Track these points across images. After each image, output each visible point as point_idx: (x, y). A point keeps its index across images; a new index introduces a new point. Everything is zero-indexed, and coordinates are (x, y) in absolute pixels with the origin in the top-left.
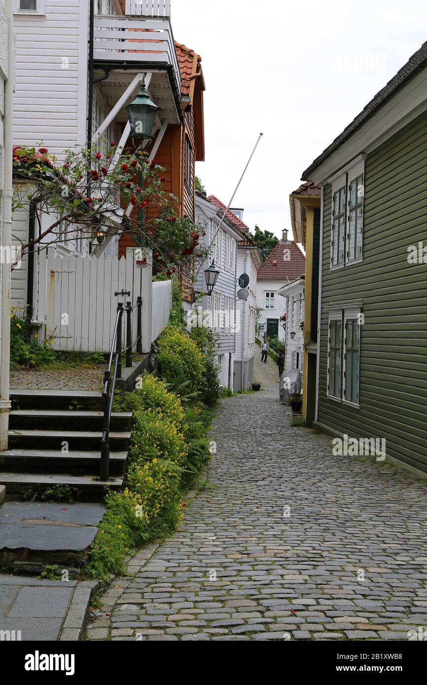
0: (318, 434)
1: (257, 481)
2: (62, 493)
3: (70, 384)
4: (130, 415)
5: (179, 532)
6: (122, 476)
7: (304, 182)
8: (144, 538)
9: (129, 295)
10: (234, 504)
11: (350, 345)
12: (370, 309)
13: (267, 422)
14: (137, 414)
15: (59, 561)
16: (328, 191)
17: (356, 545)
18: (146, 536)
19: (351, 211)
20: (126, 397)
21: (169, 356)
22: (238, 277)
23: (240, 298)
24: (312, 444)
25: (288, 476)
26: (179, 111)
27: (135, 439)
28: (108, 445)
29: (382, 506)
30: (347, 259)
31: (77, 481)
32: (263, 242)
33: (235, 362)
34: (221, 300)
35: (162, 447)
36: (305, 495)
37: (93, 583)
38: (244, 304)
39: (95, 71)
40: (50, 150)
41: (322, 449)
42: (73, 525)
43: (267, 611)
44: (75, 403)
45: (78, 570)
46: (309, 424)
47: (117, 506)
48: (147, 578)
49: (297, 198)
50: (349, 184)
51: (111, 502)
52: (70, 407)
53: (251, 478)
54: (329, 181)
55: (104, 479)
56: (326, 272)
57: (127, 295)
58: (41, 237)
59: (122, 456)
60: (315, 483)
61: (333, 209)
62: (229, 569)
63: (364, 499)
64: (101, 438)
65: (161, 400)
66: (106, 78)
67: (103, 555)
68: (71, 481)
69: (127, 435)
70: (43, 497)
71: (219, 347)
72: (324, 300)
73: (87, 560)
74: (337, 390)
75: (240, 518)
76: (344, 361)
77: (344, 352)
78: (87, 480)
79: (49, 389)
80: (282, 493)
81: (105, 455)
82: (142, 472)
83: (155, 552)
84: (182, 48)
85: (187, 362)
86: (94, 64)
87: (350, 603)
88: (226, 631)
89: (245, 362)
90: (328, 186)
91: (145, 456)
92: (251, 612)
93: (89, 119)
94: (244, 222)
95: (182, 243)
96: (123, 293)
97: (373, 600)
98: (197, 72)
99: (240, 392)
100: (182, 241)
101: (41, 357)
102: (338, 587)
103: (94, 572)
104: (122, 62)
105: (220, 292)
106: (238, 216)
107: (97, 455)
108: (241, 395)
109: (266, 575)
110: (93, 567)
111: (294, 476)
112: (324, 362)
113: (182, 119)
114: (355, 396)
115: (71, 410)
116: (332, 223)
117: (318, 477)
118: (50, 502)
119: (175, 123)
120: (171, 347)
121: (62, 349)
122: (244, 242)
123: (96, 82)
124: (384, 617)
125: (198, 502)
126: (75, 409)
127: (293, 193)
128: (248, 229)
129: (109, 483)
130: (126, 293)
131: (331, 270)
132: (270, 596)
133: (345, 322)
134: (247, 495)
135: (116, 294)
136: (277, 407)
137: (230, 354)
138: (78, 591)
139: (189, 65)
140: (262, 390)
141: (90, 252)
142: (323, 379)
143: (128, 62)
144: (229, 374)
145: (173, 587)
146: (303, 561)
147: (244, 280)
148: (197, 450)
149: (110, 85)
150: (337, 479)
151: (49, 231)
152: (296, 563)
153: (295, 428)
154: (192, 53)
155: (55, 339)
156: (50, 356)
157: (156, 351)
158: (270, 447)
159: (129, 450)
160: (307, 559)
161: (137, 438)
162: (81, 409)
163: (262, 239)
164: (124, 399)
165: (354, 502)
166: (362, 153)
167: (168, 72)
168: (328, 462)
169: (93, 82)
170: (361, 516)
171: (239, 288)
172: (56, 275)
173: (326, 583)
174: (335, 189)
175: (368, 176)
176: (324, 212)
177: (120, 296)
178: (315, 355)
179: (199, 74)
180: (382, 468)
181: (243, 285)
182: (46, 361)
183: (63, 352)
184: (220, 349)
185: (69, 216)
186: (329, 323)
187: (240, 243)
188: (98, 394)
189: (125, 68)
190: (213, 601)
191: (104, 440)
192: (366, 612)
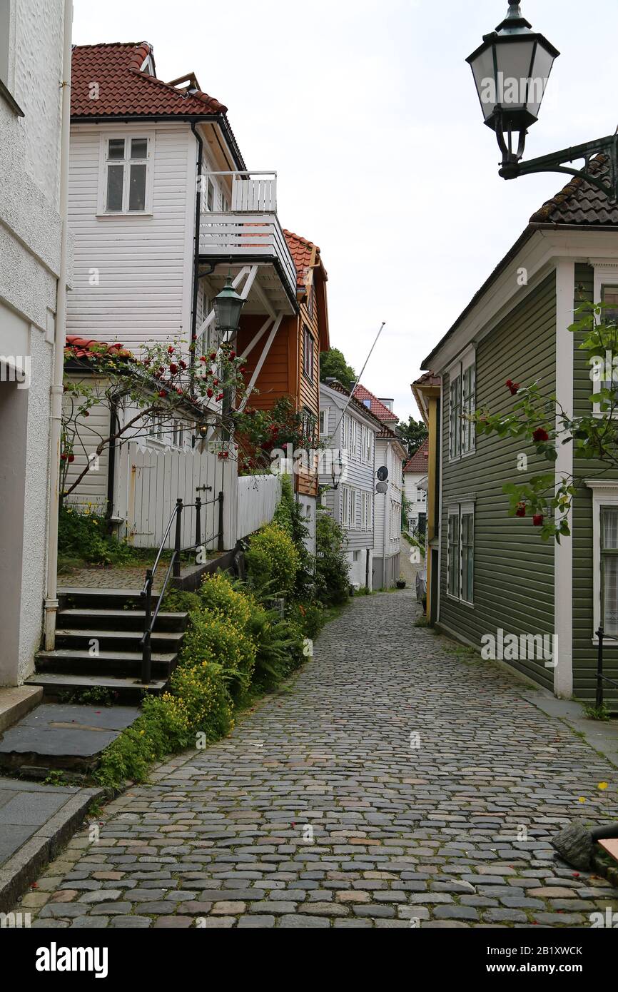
0: (438, 634)
1: (344, 685)
2: (99, 695)
3: (134, 583)
4: (183, 615)
5: (229, 738)
6: (165, 679)
7: (425, 372)
8: (182, 744)
9: (211, 490)
10: (304, 709)
11: (465, 542)
12: (484, 503)
13: (391, 622)
14: (192, 614)
15: (66, 767)
16: (446, 380)
17: (408, 754)
18: (183, 742)
19: (465, 401)
20: (183, 597)
21: (258, 554)
22: (376, 470)
23: (379, 492)
24: (426, 645)
25: (381, 680)
26: (293, 302)
27: (188, 640)
28: (149, 647)
29: (462, 712)
30: (462, 450)
31: (116, 684)
32: (418, 433)
33: (374, 559)
34: (356, 494)
35: (216, 649)
36: (386, 700)
37: (95, 791)
38: (385, 498)
39: (200, 266)
40: (126, 345)
41: (433, 651)
42: (97, 729)
43: (267, 823)
44: (131, 602)
45: (84, 777)
46: (431, 625)
47: (154, 710)
48: (166, 786)
49: (419, 388)
50: (463, 373)
51: (147, 706)
52: (126, 607)
53: (342, 682)
54: (446, 370)
55: (145, 682)
56: (446, 465)
57: (208, 490)
58: (121, 432)
59: (168, 658)
60: (405, 688)
61: (450, 399)
62: (256, 778)
63: (448, 705)
64: (141, 639)
65: (223, 600)
66: (211, 272)
67: (112, 761)
68: (109, 684)
69: (178, 636)
70: (80, 699)
71: (348, 543)
72: (445, 493)
73: (95, 766)
74: (455, 589)
75: (301, 725)
76: (461, 558)
77: (461, 548)
78: (127, 683)
79: (109, 588)
80: (362, 698)
81: (146, 657)
82: (187, 676)
83: (191, 759)
84: (302, 240)
85: (279, 560)
86: (199, 259)
87: (359, 815)
88: (212, 843)
89: (387, 559)
90: (446, 376)
91: (195, 658)
92: (249, 824)
93: (194, 313)
94: (394, 413)
95: (261, 436)
96: (204, 488)
97: (386, 813)
98: (316, 263)
99: (381, 590)
100: (262, 434)
101: (116, 554)
102: (357, 799)
103: (102, 779)
104: (229, 256)
105: (355, 486)
106: (388, 407)
107: (138, 657)
108: (380, 593)
109: (291, 785)
110: (102, 774)
111: (387, 679)
112: (444, 559)
113: (297, 309)
114: (470, 596)
115: (126, 610)
116: (450, 414)
117: (412, 681)
118: (87, 705)
119: (290, 314)
120: (263, 543)
121: (143, 546)
122: (385, 433)
123: (200, 276)
124: (386, 831)
125: (269, 707)
126: (130, 609)
127: (414, 383)
128: (398, 419)
129: (147, 687)
130: (208, 488)
131: (450, 462)
132: (279, 808)
133: (462, 517)
134: (324, 700)
135: (198, 489)
136: (410, 606)
137: (368, 550)
138: (76, 798)
139: (307, 257)
140: (407, 588)
141: (193, 447)
142: (444, 576)
143: (233, 256)
144: (367, 572)
145: (186, 796)
146: (338, 771)
147: (383, 473)
148: (277, 652)
149: (219, 278)
150: (431, 684)
151: (129, 426)
152: (330, 772)
153: (417, 629)
154: (310, 245)
155: (135, 536)
156: (125, 553)
157: (244, 548)
158: (379, 649)
159: (179, 652)
160: (344, 769)
161: (189, 639)
162: (136, 609)
163: (417, 430)
164: (181, 599)
165: (435, 708)
166: (472, 341)
167: (274, 264)
168: (432, 664)
169: (197, 276)
170: (433, 723)
171: (377, 481)
172: (138, 470)
173: (347, 794)
174: (452, 378)
175: (479, 365)
176: (444, 402)
177: (201, 491)
178: (437, 551)
179: (318, 265)
180: (486, 672)
181: (382, 479)
182: (123, 559)
183: (143, 549)
184: (349, 545)
185: (149, 410)
186: (449, 517)
187: (380, 435)
188: (137, 593)
189: (231, 262)
190: (218, 812)
191: (143, 641)
192: (370, 826)
